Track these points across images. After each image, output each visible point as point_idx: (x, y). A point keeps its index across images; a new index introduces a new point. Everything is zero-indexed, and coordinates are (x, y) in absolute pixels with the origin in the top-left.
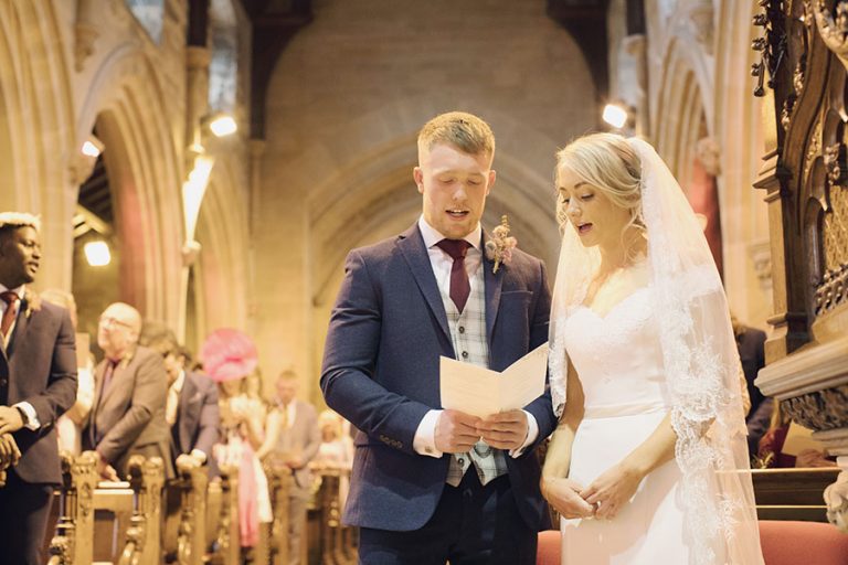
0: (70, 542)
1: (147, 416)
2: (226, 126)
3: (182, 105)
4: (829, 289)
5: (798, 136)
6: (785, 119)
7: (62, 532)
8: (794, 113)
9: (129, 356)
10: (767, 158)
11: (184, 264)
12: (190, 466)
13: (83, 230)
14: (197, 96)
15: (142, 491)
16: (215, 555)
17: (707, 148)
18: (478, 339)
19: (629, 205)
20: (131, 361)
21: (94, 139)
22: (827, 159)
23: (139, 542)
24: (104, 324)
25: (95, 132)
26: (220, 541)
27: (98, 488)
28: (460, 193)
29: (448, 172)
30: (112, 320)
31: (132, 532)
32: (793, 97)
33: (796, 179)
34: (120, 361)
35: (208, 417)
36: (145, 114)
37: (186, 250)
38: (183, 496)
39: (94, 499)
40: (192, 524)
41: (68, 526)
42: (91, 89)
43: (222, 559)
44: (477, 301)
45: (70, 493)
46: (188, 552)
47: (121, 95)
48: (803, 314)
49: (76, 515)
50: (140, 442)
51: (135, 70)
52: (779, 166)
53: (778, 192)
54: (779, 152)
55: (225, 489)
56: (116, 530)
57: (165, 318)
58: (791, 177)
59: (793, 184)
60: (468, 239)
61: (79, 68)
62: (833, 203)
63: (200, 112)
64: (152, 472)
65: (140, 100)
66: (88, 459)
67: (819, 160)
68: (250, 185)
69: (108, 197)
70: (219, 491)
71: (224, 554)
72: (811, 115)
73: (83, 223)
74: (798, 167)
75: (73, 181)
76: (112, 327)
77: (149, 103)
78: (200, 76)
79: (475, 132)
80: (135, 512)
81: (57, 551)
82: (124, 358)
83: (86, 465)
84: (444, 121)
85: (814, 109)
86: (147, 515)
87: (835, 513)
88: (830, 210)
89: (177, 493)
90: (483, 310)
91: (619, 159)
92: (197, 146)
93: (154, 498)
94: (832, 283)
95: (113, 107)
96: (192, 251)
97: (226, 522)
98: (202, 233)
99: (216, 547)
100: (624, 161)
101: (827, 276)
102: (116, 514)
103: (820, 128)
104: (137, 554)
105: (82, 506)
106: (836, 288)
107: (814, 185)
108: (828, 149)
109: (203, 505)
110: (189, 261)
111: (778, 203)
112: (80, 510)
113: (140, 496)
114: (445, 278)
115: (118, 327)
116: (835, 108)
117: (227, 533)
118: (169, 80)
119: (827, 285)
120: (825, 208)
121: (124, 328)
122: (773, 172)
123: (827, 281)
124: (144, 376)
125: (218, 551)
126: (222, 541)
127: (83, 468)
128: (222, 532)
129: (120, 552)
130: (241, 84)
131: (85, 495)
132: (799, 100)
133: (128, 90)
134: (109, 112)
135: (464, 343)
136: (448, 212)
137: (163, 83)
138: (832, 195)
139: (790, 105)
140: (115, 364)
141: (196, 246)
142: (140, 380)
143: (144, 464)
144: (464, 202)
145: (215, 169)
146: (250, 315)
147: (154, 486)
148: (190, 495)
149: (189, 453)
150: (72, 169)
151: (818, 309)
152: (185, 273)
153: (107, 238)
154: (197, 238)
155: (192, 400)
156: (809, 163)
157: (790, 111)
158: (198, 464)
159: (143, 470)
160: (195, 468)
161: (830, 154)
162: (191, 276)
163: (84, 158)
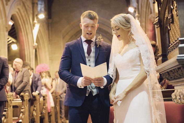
0: (7, 113)
1: (26, 84)
2: (42, 16)
3: (31, 12)
4: (171, 48)
5: (163, 12)
6: (160, 9)
7: (5, 111)
8: (161, 7)
9: (21, 70)
10: (156, 18)
11: (34, 49)
12: (35, 95)
13: (10, 42)
14: (35, 9)
15: (24, 101)
16: (42, 115)
17: (152, 16)
18: (93, 62)
19: (128, 30)
20: (21, 71)
21: (11, 21)
22: (169, 17)
23: (24, 112)
24: (14, 63)
25: (12, 19)
26: (43, 111)
27: (13, 101)
28: (90, 29)
29: (87, 24)
30: (16, 62)
31: (22, 110)
32: (161, 3)
33: (163, 22)
34: (19, 71)
35: (39, 83)
36: (23, 14)
37: (34, 45)
38: (34, 102)
39: (12, 103)
40: (36, 108)
41: (6, 109)
42: (10, 9)
43: (44, 116)
44: (93, 54)
45: (6, 102)
46: (36, 114)
47: (17, 10)
48: (165, 54)
49: (8, 107)
50: (25, 90)
51: (20, 5)
52: (159, 19)
53: (159, 25)
54: (159, 16)
55: (44, 100)
56: (18, 110)
57: (30, 61)
58: (162, 22)
59: (162, 24)
60: (92, 40)
61: (7, 4)
62: (171, 28)
63: (36, 13)
64: (26, 96)
65: (22, 11)
66: (10, 94)
67: (167, 17)
68: (48, 29)
69: (16, 34)
70: (43, 100)
71: (44, 114)
72: (165, 8)
73: (11, 40)
74: (163, 19)
75: (7, 31)
76: (16, 63)
77: (24, 12)
78: (36, 5)
79: (93, 15)
80: (22, 106)
81: (4, 115)
82: (20, 71)
83: (10, 96)
84: (86, 13)
85: (165, 6)
86: (25, 106)
87: (174, 99)
88: (170, 29)
89: (32, 101)
90: (94, 56)
91: (124, 19)
92: (36, 21)
93: (27, 102)
94: (171, 46)
95: (15, 13)
96: (36, 45)
97: (44, 107)
98: (38, 41)
99: (43, 113)
100: (126, 20)
101: (170, 45)
102: (18, 106)
103: (167, 10)
104: (23, 115)
105: (9, 105)
106: (172, 47)
107: (167, 24)
108: (169, 15)
109: (39, 104)
110: (35, 48)
111: (159, 28)
112: (9, 106)
113: (23, 102)
114: (86, 49)
115: (17, 63)
116: (170, 5)
117: (45, 110)
118: (28, 6)
119: (170, 47)
120: (169, 29)
121: (19, 64)
122: (157, 21)
123: (170, 46)
124: (25, 74)
125: (43, 114)
126: (44, 111)
127: (9, 96)
128: (44, 109)
129: (20, 115)
130: (45, 6)
131: (10, 102)
132: (162, 4)
133: (19, 9)
134: (15, 14)
135: (90, 63)
136: (87, 33)
137: (27, 7)
138: (171, 26)
139: (161, 5)
140: (18, 72)
141: (36, 44)
142: (24, 76)
143: (24, 95)
144: (91, 31)
145: (40, 26)
146: (50, 59)
147: (27, 99)
148: (36, 101)
149: (35, 92)
150: (6, 28)
151: (169, 52)
152: (34, 51)
153: (16, 43)
154: (37, 42)
155: (35, 80)
156: (165, 18)
157: (160, 7)
158: (37, 94)
159: (24, 96)
160: (36, 95)
161: (169, 16)
162: (36, 51)
163: (9, 25)
